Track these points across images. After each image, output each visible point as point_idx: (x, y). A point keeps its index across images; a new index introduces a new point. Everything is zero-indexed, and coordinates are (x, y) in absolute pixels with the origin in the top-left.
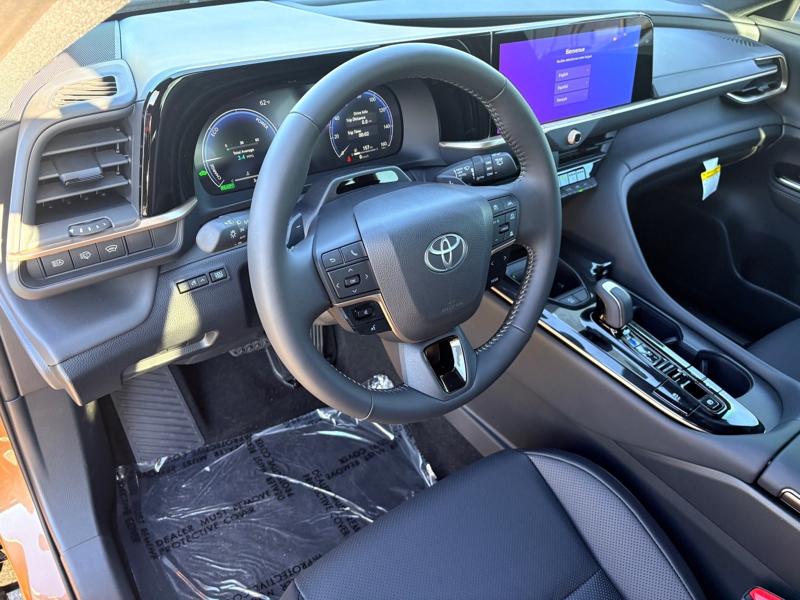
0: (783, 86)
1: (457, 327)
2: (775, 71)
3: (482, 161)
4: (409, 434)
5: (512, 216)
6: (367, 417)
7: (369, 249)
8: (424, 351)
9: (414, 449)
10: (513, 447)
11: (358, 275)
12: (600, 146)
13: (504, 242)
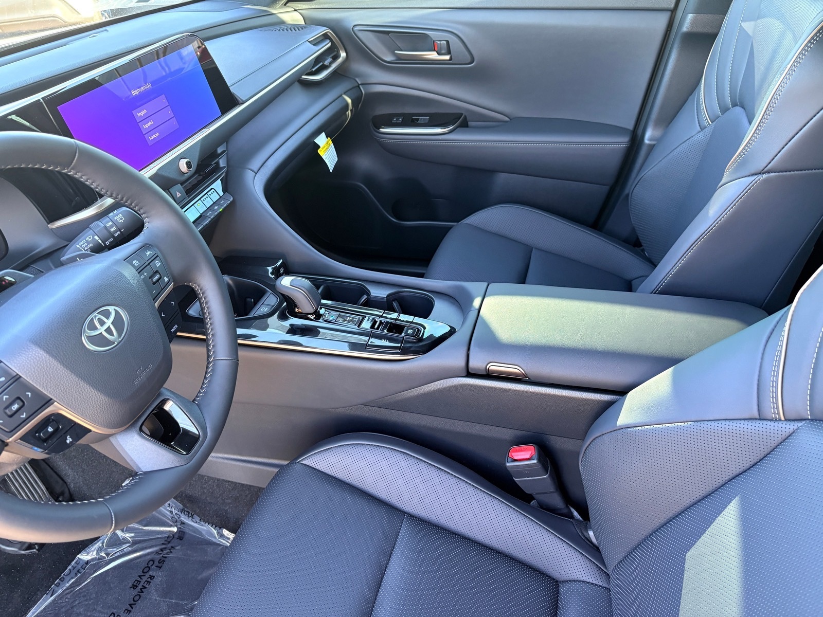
0: (343, 54)
1: (162, 389)
2: (330, 44)
3: (102, 225)
4: (190, 515)
5: (158, 263)
6: (113, 527)
7: (14, 366)
8: (141, 430)
9: (202, 525)
10: (285, 463)
11: (19, 398)
12: (218, 163)
13: (163, 289)
